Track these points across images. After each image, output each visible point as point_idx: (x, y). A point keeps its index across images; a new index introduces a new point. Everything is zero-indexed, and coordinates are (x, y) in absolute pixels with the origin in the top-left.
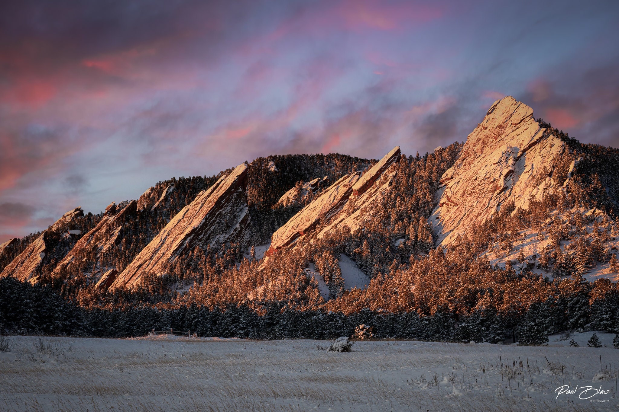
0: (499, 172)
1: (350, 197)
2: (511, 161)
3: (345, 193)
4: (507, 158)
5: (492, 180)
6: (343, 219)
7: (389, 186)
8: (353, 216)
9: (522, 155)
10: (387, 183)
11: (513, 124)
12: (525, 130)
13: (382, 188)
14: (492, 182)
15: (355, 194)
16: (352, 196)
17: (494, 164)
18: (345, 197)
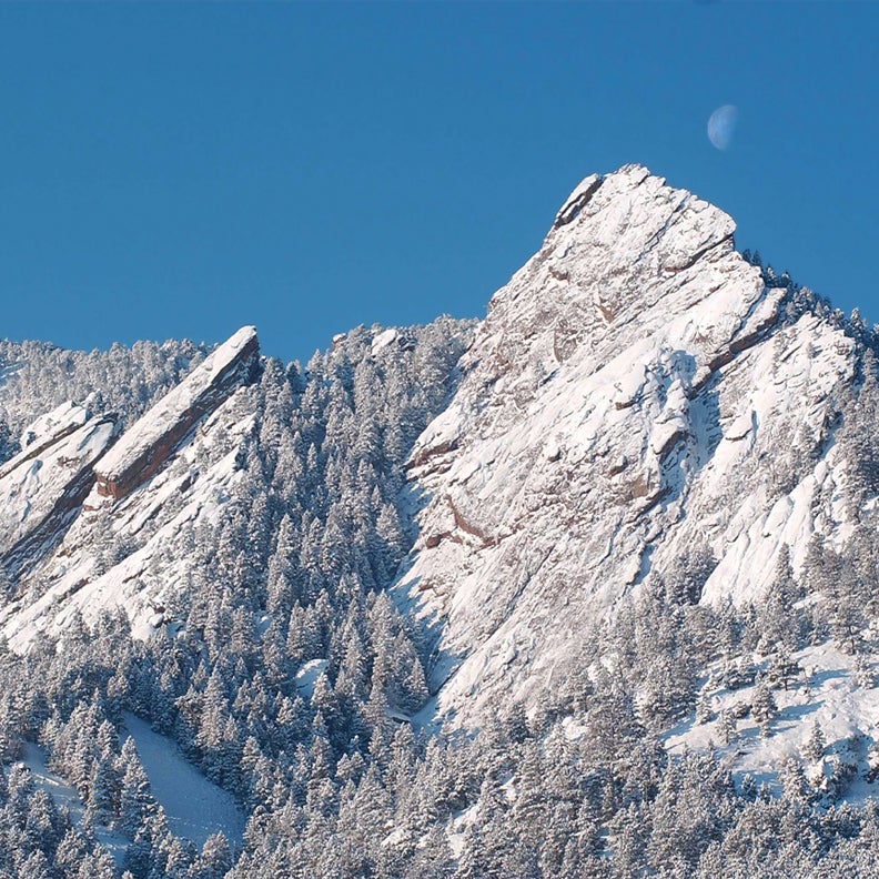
0: (640, 436)
1: (87, 502)
2: (676, 399)
3: (68, 487)
4: (660, 388)
5: (620, 463)
6: (84, 583)
7: (237, 469)
8: (119, 572)
9: (708, 378)
10: (229, 461)
11: (668, 269)
12: (713, 290)
13: (210, 474)
14: (617, 470)
15: (105, 492)
16: (94, 498)
17: (620, 406)
18: (70, 502)
